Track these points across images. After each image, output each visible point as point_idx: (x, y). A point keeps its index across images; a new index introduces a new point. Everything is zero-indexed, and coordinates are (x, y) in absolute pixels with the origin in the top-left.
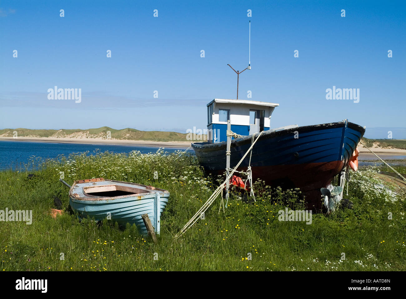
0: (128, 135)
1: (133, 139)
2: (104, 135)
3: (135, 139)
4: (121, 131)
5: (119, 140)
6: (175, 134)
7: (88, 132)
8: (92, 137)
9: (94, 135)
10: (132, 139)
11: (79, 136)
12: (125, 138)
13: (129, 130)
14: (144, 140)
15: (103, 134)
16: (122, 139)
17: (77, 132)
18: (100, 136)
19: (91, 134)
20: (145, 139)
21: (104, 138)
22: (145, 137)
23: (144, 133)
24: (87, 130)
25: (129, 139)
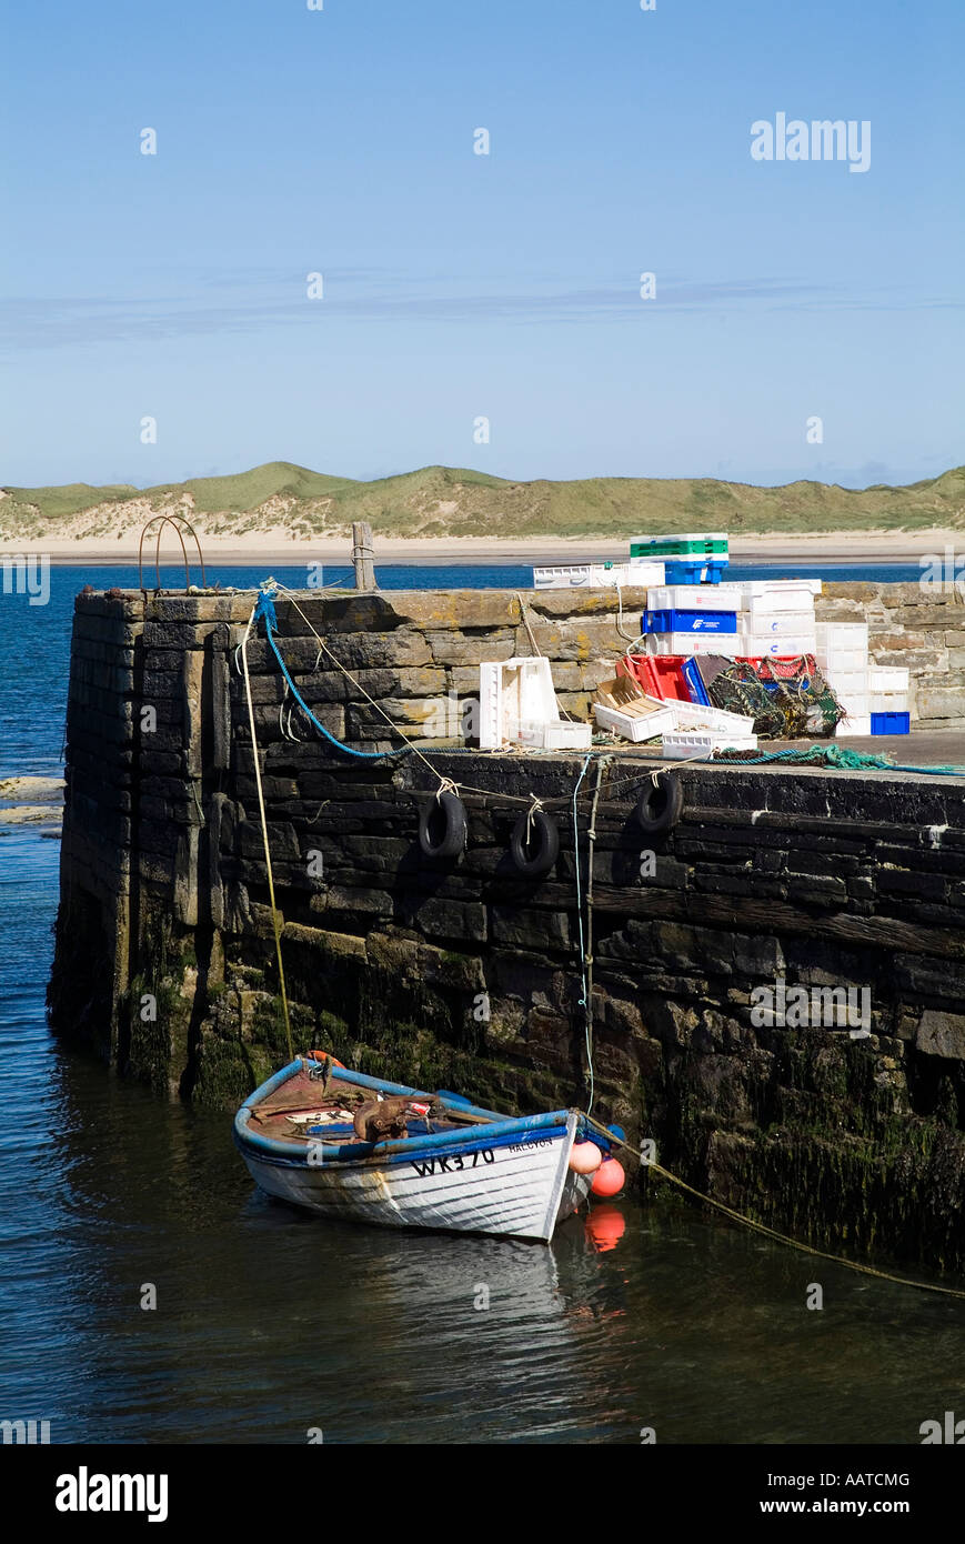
0: (448, 508)
1: (488, 533)
2: (294, 513)
3: (493, 530)
4: (394, 483)
5: (400, 540)
6: (723, 493)
7: (186, 499)
8: (218, 530)
9: (229, 517)
10: (478, 532)
11: (131, 523)
12: (433, 529)
13: (448, 476)
14: (561, 534)
15: (285, 504)
16: (415, 535)
17: (110, 501)
18: (273, 521)
19: (211, 511)
20: (562, 530)
21: (303, 529)
22: (560, 512)
23: (547, 490)
24: (173, 491)
25: (458, 530)
